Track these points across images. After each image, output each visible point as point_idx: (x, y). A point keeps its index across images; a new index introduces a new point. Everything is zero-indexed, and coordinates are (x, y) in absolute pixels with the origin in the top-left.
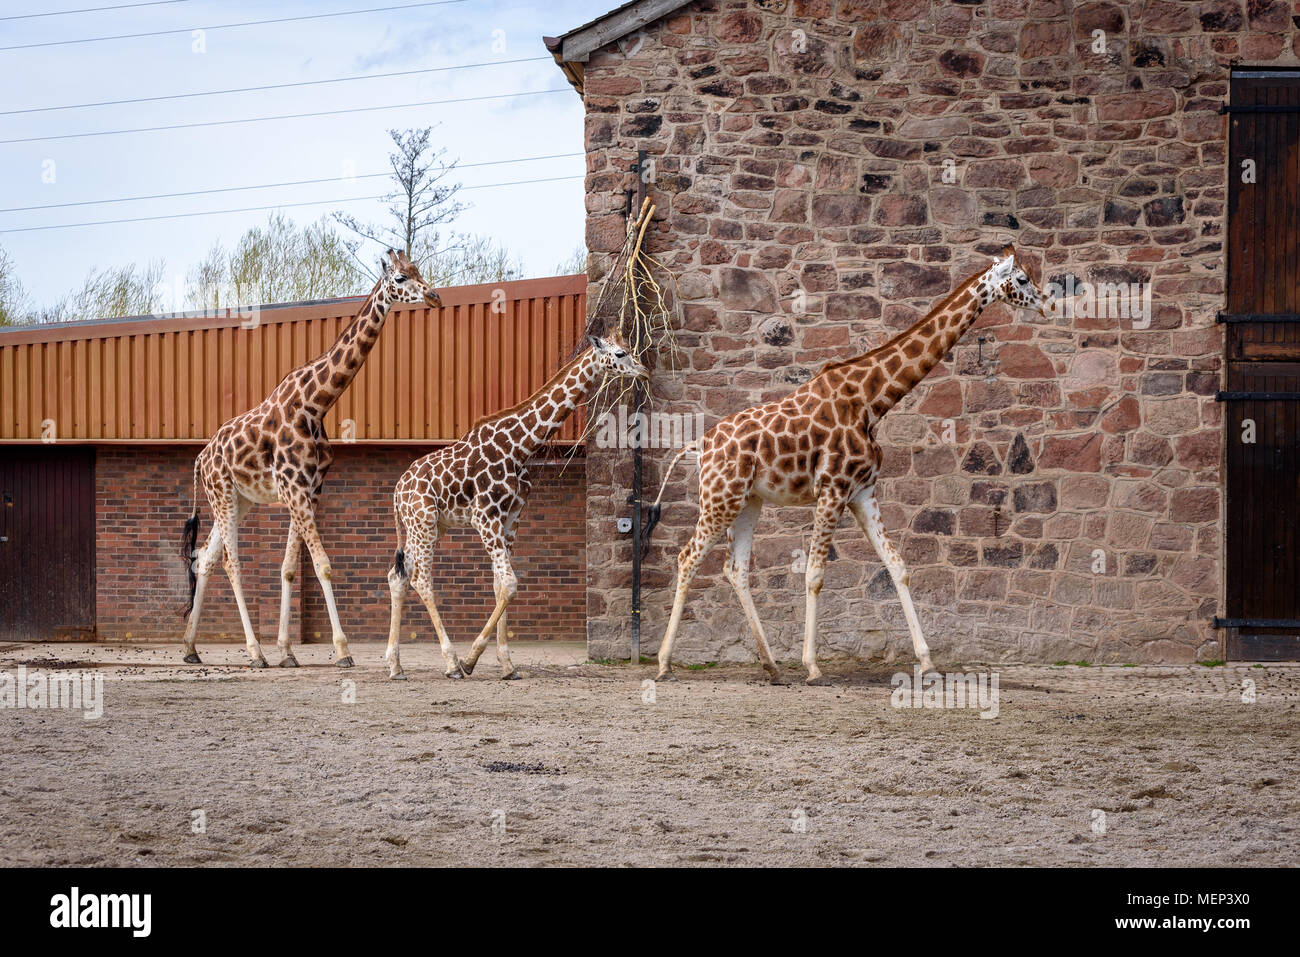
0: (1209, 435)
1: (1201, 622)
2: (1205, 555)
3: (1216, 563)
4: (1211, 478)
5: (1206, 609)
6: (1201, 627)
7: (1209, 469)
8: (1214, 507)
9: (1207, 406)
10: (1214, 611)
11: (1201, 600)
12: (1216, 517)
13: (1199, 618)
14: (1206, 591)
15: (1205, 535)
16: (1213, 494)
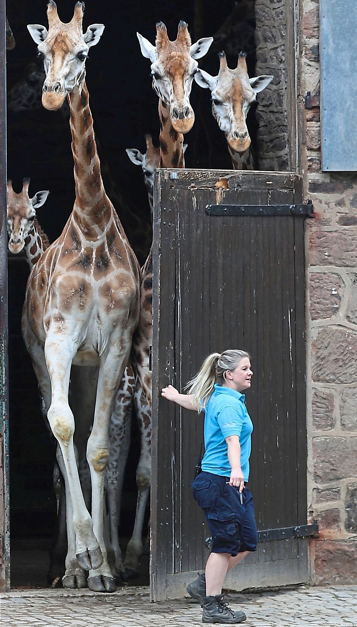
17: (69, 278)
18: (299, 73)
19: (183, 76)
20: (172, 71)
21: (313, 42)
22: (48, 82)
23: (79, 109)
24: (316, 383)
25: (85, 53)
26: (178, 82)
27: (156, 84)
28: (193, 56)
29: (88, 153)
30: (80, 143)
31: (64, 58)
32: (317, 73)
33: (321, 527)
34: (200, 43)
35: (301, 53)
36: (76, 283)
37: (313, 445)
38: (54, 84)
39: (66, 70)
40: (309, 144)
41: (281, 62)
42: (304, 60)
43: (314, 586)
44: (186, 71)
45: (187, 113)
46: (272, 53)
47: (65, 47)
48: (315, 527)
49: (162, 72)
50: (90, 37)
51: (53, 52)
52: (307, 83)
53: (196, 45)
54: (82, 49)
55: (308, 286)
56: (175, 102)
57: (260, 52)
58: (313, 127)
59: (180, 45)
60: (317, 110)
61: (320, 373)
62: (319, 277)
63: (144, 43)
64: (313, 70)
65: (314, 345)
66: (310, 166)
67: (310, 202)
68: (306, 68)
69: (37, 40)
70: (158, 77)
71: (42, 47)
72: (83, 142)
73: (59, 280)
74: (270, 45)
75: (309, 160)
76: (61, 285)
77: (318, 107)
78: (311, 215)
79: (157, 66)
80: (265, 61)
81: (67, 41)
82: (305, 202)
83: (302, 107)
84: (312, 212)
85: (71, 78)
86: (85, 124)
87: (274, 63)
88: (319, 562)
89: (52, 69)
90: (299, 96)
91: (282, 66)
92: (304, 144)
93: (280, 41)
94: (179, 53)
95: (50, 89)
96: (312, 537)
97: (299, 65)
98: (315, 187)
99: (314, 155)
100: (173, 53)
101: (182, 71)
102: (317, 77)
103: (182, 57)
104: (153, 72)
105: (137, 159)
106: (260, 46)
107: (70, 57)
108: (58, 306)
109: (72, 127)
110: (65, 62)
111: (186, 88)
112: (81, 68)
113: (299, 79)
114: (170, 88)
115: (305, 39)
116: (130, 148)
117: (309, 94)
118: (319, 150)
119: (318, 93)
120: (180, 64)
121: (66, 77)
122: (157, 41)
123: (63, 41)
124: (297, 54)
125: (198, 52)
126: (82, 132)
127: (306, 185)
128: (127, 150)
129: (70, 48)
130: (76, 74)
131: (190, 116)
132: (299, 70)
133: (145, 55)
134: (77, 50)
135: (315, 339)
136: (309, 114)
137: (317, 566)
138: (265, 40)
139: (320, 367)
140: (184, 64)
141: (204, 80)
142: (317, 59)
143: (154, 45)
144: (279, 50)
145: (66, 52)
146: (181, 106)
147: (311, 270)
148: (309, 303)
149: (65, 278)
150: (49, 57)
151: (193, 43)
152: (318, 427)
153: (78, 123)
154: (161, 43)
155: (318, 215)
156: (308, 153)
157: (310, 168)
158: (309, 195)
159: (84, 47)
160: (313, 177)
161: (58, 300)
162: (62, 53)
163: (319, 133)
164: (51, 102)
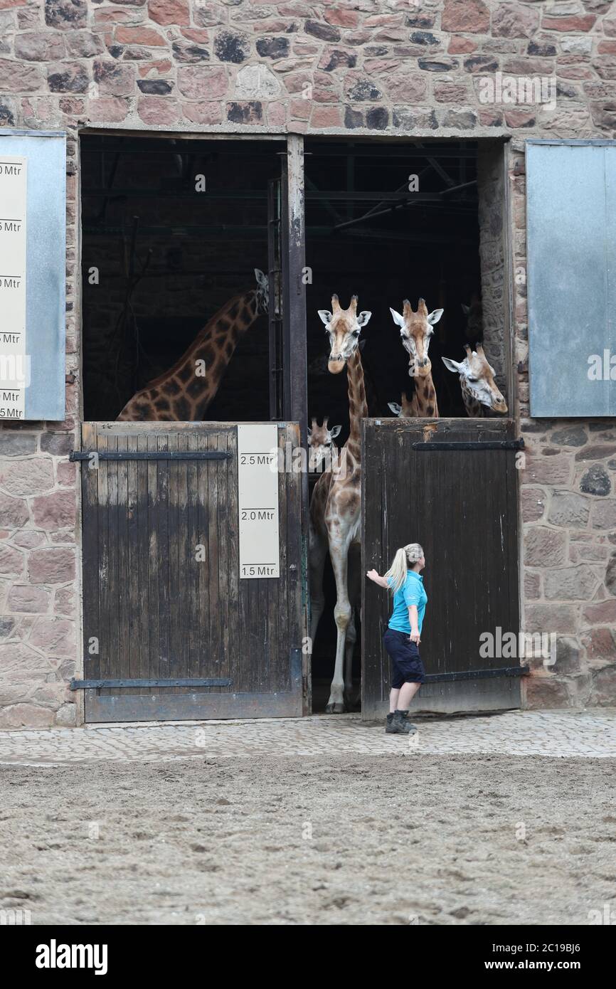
0: (61, 495)
1: (59, 684)
2: (63, 616)
3: (73, 624)
4: (66, 538)
5: (65, 670)
6: (59, 688)
7: (64, 530)
8: (70, 567)
9: (60, 466)
10: (71, 673)
11: (59, 662)
12: (73, 577)
13: (58, 680)
14: (63, 652)
15: (62, 595)
16: (71, 556)
17: (344, 493)
18: (514, 348)
19: (422, 337)
20: (414, 334)
21: (523, 326)
22: (333, 354)
23: (354, 366)
24: (527, 567)
25: (358, 332)
26: (419, 341)
27: (405, 343)
28: (430, 322)
29: (361, 398)
30: (356, 390)
31: (343, 336)
32: (526, 349)
33: (531, 669)
34: (434, 313)
35: (515, 333)
36: (349, 496)
37: (525, 611)
38: (337, 356)
39: (345, 345)
40: (521, 398)
41: (501, 340)
42: (517, 339)
43: (527, 710)
44: (424, 333)
45: (425, 363)
46: (494, 334)
47: (344, 329)
48: (527, 668)
49: (408, 334)
50: (361, 319)
51: (336, 332)
52: (519, 355)
53: (431, 315)
54: (356, 329)
55: (521, 498)
56: (417, 355)
57: (486, 333)
58: (523, 386)
59: (420, 316)
60: (526, 374)
61: (529, 560)
62: (528, 492)
63: (396, 315)
64: (523, 345)
65: (525, 540)
66: (521, 414)
67: (522, 439)
68: (518, 345)
69: (324, 321)
70: (405, 338)
71: (329, 327)
72: (357, 389)
73: (338, 494)
74: (493, 329)
75: (521, 410)
76: (339, 497)
77: (527, 372)
78: (522, 448)
79: (405, 330)
80: (490, 339)
81: (346, 324)
82: (518, 439)
83: (516, 372)
84: (523, 446)
85: (349, 350)
86: (358, 376)
87: (496, 341)
88: (530, 693)
89: (336, 345)
90: (513, 364)
91: (501, 343)
92: (517, 398)
93: (500, 326)
94: (419, 321)
95: (335, 359)
96: (525, 675)
97: (514, 342)
98: (525, 428)
99: (524, 406)
100: (415, 321)
101: (422, 333)
102: (527, 351)
103: (422, 324)
104: (402, 335)
105: (397, 410)
106: (486, 329)
107: (348, 335)
108: (337, 512)
109: (349, 378)
110: (345, 339)
111: (425, 345)
112: (356, 342)
113: (514, 352)
114: (413, 345)
115: (517, 324)
116: (391, 402)
117: (521, 362)
118: (528, 402)
119: (527, 362)
120: (421, 329)
121: (345, 349)
122: (404, 313)
123: (343, 324)
124: (512, 334)
125: (433, 319)
126: (356, 382)
127: (519, 427)
128: (389, 404)
129: (348, 329)
130: (352, 346)
131: (428, 364)
132: (513, 346)
133: (396, 323)
134: (353, 329)
135: (526, 535)
136: (521, 377)
137: (528, 696)
138: (490, 325)
139: (529, 556)
140: (423, 329)
141: (453, 367)
142: (526, 338)
143: (402, 315)
144: (499, 332)
145: (345, 332)
146: (421, 358)
147: (524, 487)
148: (522, 510)
149: (341, 493)
150: (333, 336)
151: (429, 313)
152: (529, 598)
153: (353, 377)
154: (407, 314)
155: (528, 448)
156: (520, 404)
157: (522, 416)
158: (521, 435)
159: (357, 327)
160: (524, 421)
161: (337, 508)
162: (342, 333)
163: (528, 390)
164: (335, 368)
